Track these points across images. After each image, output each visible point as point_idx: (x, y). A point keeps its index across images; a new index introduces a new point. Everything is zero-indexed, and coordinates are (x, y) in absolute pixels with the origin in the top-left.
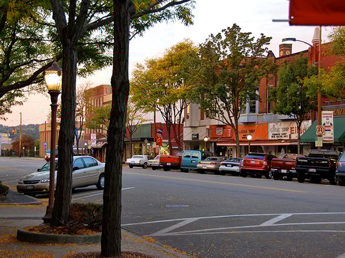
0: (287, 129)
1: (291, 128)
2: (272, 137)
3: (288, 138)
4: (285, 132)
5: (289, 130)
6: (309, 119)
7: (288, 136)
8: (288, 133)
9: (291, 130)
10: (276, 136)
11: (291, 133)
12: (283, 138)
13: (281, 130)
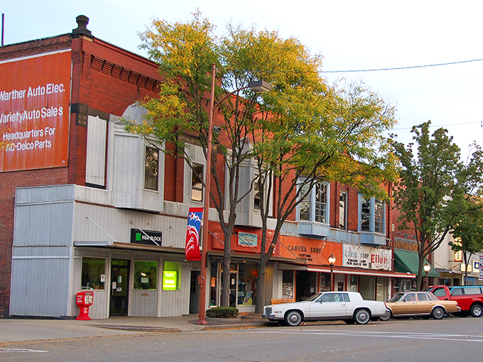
0: (366, 256)
1: (372, 255)
2: (348, 263)
3: (367, 267)
4: (364, 259)
5: (370, 256)
6: (389, 249)
7: (368, 265)
8: (368, 261)
9: (372, 259)
10: (353, 263)
11: (372, 262)
12: (362, 266)
13: (359, 256)
